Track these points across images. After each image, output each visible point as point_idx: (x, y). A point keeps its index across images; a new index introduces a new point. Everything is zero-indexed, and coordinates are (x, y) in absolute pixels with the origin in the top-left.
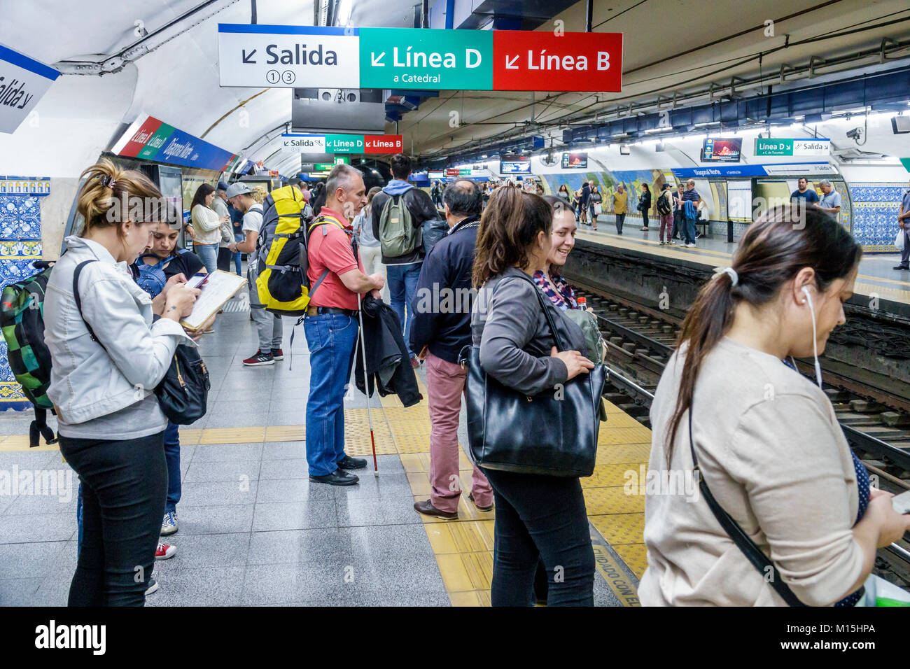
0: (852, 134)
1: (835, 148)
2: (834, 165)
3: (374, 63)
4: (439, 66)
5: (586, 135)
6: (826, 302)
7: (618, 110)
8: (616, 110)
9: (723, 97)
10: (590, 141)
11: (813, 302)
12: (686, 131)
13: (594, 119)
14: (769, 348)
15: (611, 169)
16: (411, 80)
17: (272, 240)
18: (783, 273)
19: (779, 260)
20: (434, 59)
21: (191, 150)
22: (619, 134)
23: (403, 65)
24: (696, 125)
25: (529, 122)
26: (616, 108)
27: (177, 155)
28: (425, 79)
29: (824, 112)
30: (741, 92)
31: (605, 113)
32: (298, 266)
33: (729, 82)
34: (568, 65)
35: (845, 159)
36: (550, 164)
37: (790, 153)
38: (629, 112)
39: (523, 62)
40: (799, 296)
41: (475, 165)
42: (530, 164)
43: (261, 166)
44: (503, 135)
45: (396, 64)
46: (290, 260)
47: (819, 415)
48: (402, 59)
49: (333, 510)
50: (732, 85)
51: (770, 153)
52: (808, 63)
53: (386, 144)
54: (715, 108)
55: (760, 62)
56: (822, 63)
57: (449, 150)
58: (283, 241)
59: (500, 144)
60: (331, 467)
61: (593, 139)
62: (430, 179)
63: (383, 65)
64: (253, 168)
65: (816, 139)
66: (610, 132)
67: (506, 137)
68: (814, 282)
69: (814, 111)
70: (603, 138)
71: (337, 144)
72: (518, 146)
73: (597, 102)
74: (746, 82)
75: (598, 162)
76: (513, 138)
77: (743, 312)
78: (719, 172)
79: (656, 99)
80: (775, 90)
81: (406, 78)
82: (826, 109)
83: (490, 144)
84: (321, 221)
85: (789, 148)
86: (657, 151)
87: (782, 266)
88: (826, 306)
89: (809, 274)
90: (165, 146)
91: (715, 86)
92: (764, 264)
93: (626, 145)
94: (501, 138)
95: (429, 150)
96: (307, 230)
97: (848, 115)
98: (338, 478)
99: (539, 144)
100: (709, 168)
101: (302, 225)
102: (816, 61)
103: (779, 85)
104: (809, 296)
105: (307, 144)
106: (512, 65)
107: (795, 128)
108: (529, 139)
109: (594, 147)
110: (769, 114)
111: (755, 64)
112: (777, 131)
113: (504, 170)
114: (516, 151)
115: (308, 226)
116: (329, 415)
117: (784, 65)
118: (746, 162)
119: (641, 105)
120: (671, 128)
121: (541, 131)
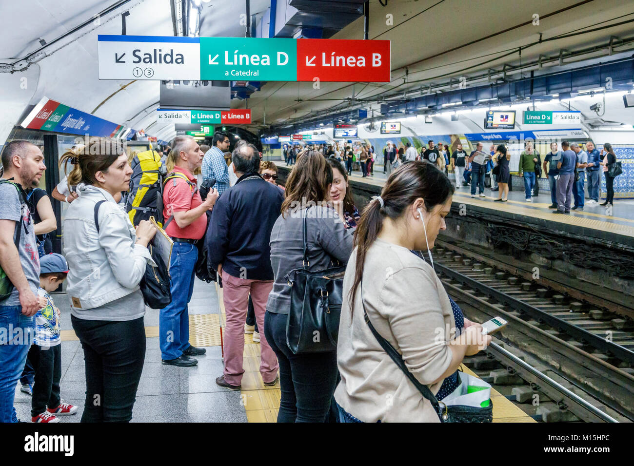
0: (594, 108)
1: (586, 118)
2: (585, 131)
3: (211, 62)
4: (258, 64)
5: (398, 108)
6: (432, 217)
7: (421, 89)
8: (419, 89)
9: (498, 79)
10: (401, 112)
11: (423, 217)
12: (472, 105)
13: (403, 96)
14: (403, 243)
15: (419, 134)
16: (237, 74)
17: (137, 189)
18: (407, 201)
19: (404, 193)
20: (254, 59)
21: (84, 122)
22: (423, 107)
23: (232, 63)
24: (480, 101)
25: (350, 99)
26: (419, 87)
27: (72, 127)
28: (248, 74)
29: (572, 91)
30: (511, 76)
31: (412, 91)
32: (156, 208)
33: (502, 68)
34: (351, 63)
35: (593, 126)
36: (372, 130)
37: (550, 122)
38: (429, 90)
39: (318, 61)
40: (415, 213)
41: (315, 131)
42: (357, 131)
43: (142, 134)
44: (335, 108)
45: (227, 63)
46: (150, 203)
47: (427, 278)
48: (231, 59)
49: (177, 382)
50: (504, 70)
51: (534, 122)
52: (558, 54)
53: (238, 117)
54: (492, 88)
55: (520, 54)
56: (569, 54)
57: (295, 120)
58: (145, 190)
59: (334, 115)
60: (177, 353)
61: (404, 111)
62: (280, 143)
63: (217, 63)
64: (135, 135)
65: (570, 111)
66: (416, 105)
67: (338, 110)
68: (424, 206)
69: (565, 90)
70: (410, 110)
71: (200, 116)
72: (347, 117)
73: (405, 83)
74: (514, 68)
75: (409, 129)
76: (342, 110)
77: (387, 223)
78: (501, 137)
79: (448, 81)
80: (536, 74)
81: (234, 73)
82: (574, 89)
83: (325, 115)
84: (173, 175)
85: (549, 118)
86: (452, 120)
87: (406, 197)
88: (431, 219)
89: (421, 202)
90: (62, 121)
91: (492, 71)
92: (396, 195)
93: (429, 116)
94: (334, 110)
95: (278, 120)
96: (163, 182)
97: (592, 93)
98: (183, 361)
99: (363, 115)
100: (493, 134)
101: (159, 178)
102: (564, 53)
103: (539, 71)
104: (421, 213)
105: (177, 116)
106: (311, 63)
107: (552, 104)
108: (355, 111)
109: (406, 117)
110: (531, 92)
111: (516, 56)
112: (540, 105)
113: (336, 135)
114: (346, 121)
115: (164, 179)
116: (176, 315)
117: (541, 56)
118: (520, 128)
119: (438, 85)
120: (461, 103)
121: (364, 105)
